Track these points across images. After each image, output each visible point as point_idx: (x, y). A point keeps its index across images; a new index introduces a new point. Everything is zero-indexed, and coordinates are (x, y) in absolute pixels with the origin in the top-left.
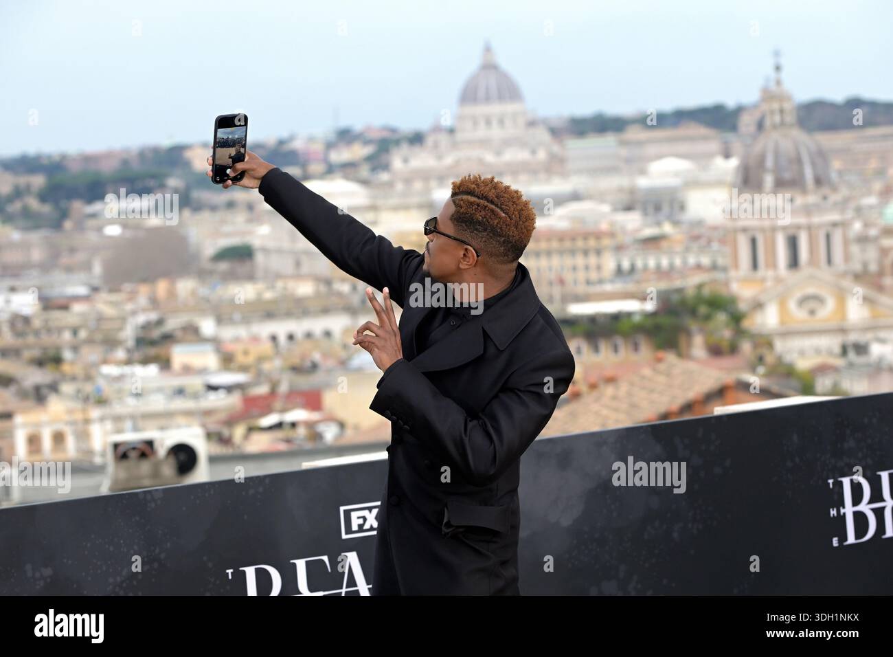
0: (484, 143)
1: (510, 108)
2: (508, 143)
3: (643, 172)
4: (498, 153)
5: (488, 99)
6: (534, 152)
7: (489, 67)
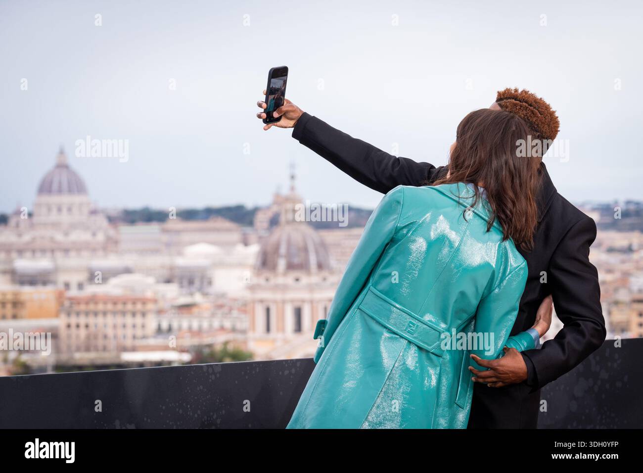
0: (56, 225)
1: (76, 199)
2: (73, 226)
3: (180, 254)
4: (66, 234)
5: (60, 191)
6: (94, 234)
7: (62, 166)
